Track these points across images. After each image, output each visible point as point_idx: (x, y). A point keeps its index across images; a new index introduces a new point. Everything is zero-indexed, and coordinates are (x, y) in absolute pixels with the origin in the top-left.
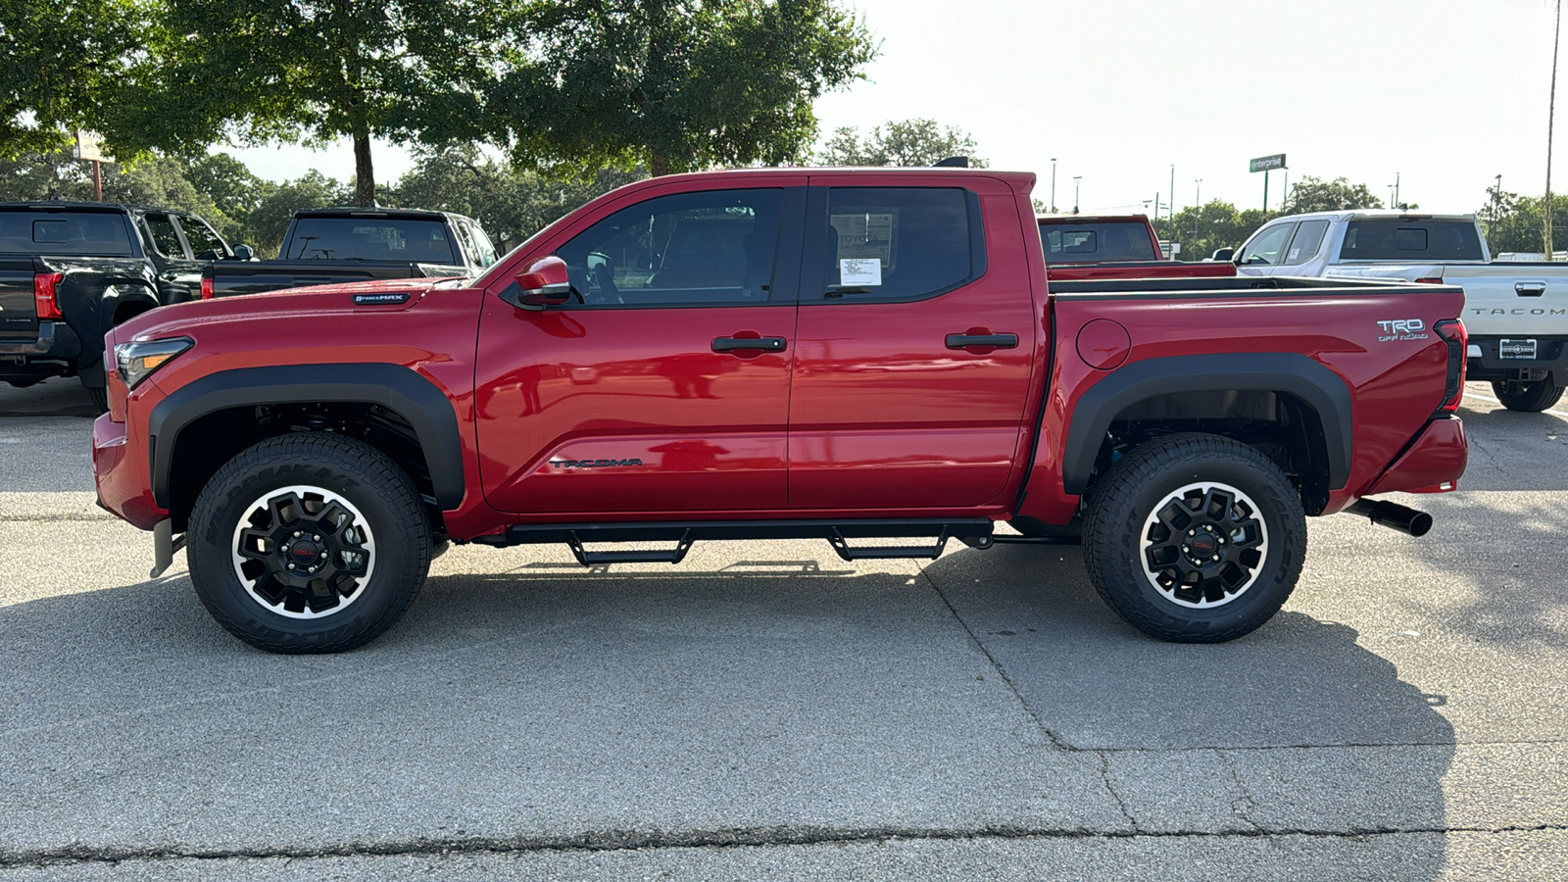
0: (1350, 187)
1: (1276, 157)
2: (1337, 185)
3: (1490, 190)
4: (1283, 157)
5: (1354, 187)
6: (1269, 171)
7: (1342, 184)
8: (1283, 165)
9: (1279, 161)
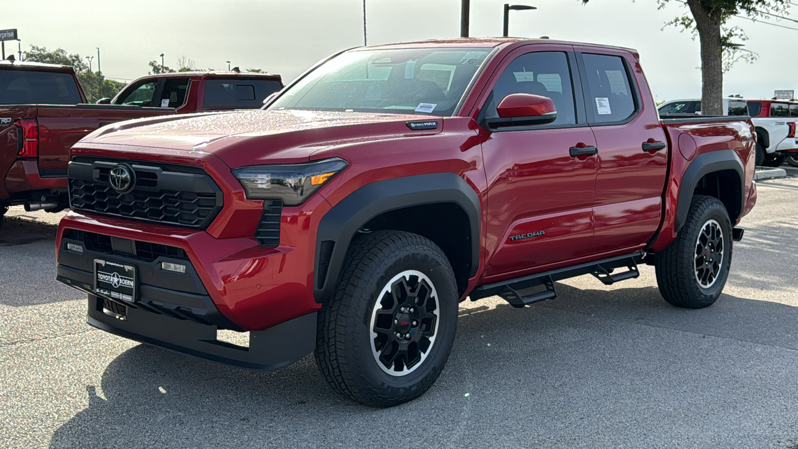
0: (67, 56)
1: (10, 31)
2: (58, 55)
3: (152, 64)
4: (15, 31)
5: (71, 57)
6: (4, 42)
7: (60, 54)
8: (15, 37)
9: (12, 34)
